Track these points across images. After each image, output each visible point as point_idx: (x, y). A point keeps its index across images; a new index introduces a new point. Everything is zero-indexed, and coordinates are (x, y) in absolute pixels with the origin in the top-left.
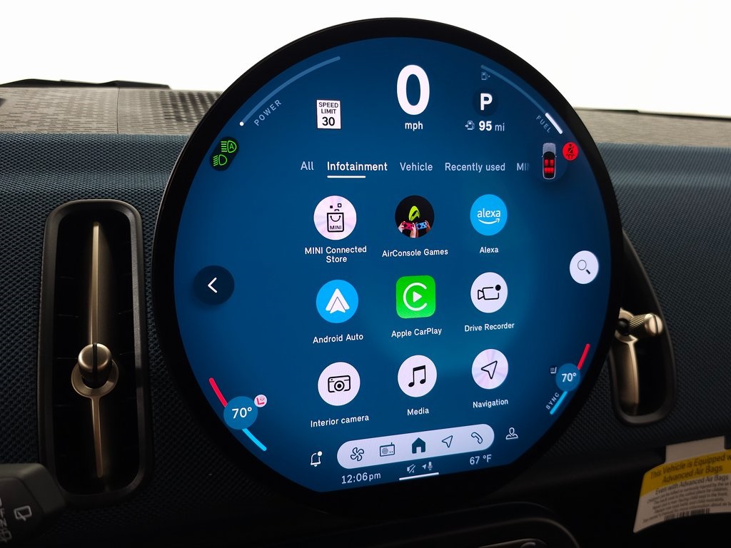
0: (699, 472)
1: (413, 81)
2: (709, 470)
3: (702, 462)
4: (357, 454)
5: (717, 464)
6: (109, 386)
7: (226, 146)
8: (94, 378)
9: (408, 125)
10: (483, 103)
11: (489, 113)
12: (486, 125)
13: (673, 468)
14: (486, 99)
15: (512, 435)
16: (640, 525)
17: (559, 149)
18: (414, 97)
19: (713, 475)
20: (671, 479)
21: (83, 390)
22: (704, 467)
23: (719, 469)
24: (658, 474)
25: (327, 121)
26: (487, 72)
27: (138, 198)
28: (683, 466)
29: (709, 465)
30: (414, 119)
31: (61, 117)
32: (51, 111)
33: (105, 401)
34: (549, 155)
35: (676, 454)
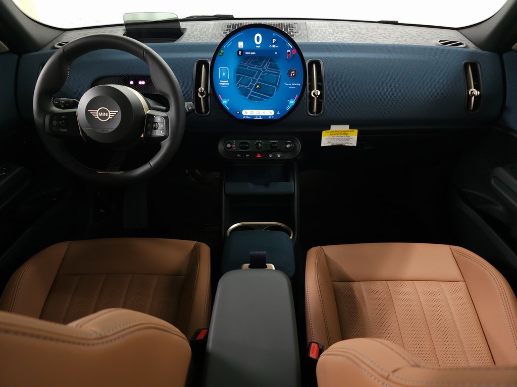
0: (341, 134)
1: (258, 37)
2: (344, 134)
3: (342, 132)
4: (246, 113)
5: (348, 133)
6: (204, 96)
7: (222, 51)
8: (202, 94)
9: (257, 47)
10: (273, 41)
11: (275, 43)
12: (274, 46)
13: (333, 132)
14: (274, 40)
15: (278, 113)
16: (323, 145)
17: (291, 52)
18: (258, 40)
19: (346, 136)
20: (332, 134)
21: (200, 96)
22: (343, 133)
23: (347, 134)
24: (328, 132)
25: (241, 46)
26: (275, 34)
27: (209, 59)
28: (336, 132)
29: (345, 133)
30: (258, 45)
31: (199, 35)
32: (197, 33)
33: (203, 98)
34: (289, 53)
35: (334, 128)
